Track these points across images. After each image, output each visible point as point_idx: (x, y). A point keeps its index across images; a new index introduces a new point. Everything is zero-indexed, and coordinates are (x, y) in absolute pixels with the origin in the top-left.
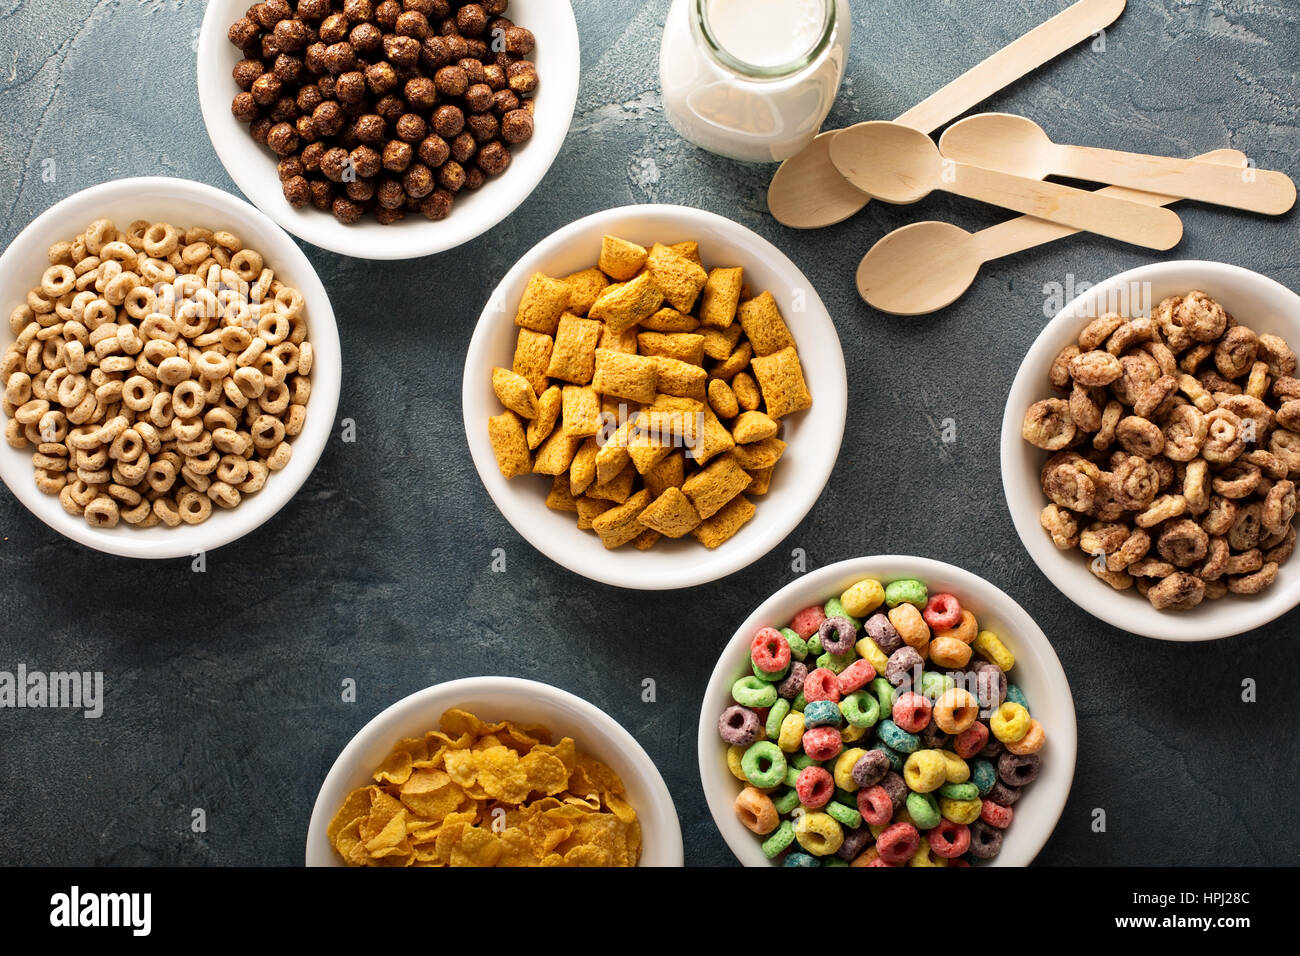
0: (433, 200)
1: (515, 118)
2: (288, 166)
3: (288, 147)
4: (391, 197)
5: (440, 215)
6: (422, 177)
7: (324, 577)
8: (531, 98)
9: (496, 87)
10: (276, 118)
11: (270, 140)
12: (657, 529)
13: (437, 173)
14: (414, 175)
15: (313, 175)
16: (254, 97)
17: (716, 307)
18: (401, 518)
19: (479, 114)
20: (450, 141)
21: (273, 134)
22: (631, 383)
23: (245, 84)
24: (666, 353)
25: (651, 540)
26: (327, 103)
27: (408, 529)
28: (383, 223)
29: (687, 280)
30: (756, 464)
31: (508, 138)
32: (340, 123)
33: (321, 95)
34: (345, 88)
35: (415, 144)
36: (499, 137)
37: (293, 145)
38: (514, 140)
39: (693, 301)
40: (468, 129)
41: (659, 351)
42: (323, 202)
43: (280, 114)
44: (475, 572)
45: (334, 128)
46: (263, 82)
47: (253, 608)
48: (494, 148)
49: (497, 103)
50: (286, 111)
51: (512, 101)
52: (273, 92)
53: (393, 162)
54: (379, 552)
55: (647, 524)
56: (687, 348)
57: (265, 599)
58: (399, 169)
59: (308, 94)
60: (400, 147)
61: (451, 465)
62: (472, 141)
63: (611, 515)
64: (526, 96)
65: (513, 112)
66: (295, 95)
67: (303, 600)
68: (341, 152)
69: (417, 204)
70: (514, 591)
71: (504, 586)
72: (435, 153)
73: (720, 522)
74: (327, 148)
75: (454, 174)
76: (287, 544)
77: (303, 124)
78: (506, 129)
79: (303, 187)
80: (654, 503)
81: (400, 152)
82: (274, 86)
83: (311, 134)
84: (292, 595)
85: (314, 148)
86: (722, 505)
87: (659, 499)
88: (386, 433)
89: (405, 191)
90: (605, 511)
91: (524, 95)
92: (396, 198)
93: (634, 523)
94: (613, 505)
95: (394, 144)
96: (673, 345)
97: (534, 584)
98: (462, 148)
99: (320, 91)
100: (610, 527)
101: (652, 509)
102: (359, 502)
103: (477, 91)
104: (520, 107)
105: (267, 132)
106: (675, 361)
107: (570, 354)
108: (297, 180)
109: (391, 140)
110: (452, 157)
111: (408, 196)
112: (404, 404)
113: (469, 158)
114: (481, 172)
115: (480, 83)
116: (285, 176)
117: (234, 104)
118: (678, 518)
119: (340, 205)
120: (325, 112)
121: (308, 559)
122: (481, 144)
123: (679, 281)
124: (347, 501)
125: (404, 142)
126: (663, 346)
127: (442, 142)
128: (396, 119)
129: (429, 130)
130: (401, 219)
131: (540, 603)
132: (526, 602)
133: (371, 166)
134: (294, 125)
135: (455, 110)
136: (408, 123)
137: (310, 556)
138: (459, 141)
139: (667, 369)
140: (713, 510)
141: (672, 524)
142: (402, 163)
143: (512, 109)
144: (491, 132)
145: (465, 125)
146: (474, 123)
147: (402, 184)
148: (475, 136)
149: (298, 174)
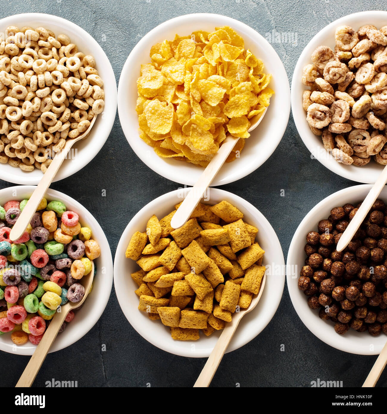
12: (161, 317)
17: (244, 259)
22: (196, 262)
24: (216, 261)
25: (156, 318)
29: (243, 241)
30: (213, 324)
39: (240, 249)
41: (214, 259)
55: (159, 312)
56: (224, 266)
63: (149, 298)
73: (183, 332)
80: (168, 308)
86: (189, 328)
87: (171, 308)
90: (149, 295)
93: (155, 308)
94: (153, 295)
96: (220, 261)
100: (146, 302)
101: (165, 309)
106: (217, 267)
107: (184, 233)
118: (172, 320)
123: (240, 239)
126: (217, 259)
139: (212, 268)
140: (184, 327)
141: (168, 319)
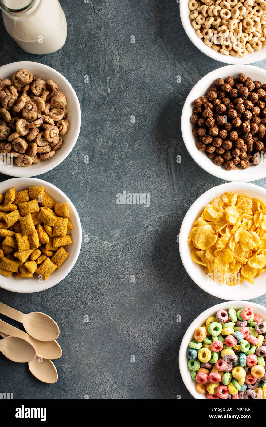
0: (202, 145)
1: (232, 164)
2: (204, 99)
3: (210, 98)
4: (202, 132)
5: (199, 148)
6: (209, 140)
7: (84, 90)
8: (239, 168)
9: (240, 157)
10: (218, 92)
11: (211, 92)
13: (211, 145)
14: (209, 138)
15: (203, 107)
16: (223, 85)
18: (102, 114)
19: (231, 154)
20: (222, 146)
21: (213, 93)
23: (226, 81)
26: (226, 107)
27: (99, 116)
28: (193, 131)
31: (226, 163)
32: (220, 113)
33: (228, 105)
34: (232, 113)
35: (219, 136)
36: (225, 161)
37: (211, 99)
38: (225, 165)
40: (226, 151)
42: (196, 111)
43: (220, 93)
44: (86, 137)
45: (218, 111)
46: (228, 87)
47: (74, 69)
48: (222, 160)
49: (235, 158)
50: (221, 95)
51: (237, 163)
52: (226, 90)
53: (212, 131)
54: (92, 107)
57: (77, 72)
58: (210, 133)
59: (227, 101)
60: (217, 132)
61: (118, 129)
62: (223, 153)
64: (239, 166)
65: (234, 164)
66: (226, 97)
67: (77, 84)
68: (212, 115)
69: (201, 140)
70: (80, 148)
71: (81, 146)
72: (217, 143)
74: (212, 110)
75: (212, 150)
76: (94, 79)
77: (218, 101)
78: (228, 163)
79: (199, 105)
81: (215, 132)
82: (228, 90)
83: (215, 104)
84: (78, 81)
85: (211, 106)
88: (128, 109)
89: (203, 136)
91: (239, 165)
92: (201, 134)
95: (217, 130)
97: (82, 155)
98: (220, 150)
99: (229, 104)
102: (107, 101)
103: (238, 152)
104: (235, 165)
105: (213, 90)
108: (201, 102)
109: (219, 128)
110: (217, 148)
111: (202, 137)
112: (137, 114)
113: (217, 153)
114: (214, 157)
115: (241, 152)
116: (201, 99)
117: (220, 79)
119: (195, 117)
120: (223, 107)
121: (89, 85)
122: (222, 156)
124: (107, 97)
125: (218, 133)
127: (221, 144)
128: (225, 129)
129: (224, 140)
130: (195, 136)
131: (76, 157)
132: (76, 152)
133: (210, 124)
134: (217, 98)
135: (231, 146)
136: (224, 133)
137: (90, 86)
138: (222, 149)
142: (212, 134)
143: (234, 163)
144: (226, 158)
145: (227, 150)
146: (228, 152)
147: (205, 134)
148: (224, 153)
149: (203, 102)
